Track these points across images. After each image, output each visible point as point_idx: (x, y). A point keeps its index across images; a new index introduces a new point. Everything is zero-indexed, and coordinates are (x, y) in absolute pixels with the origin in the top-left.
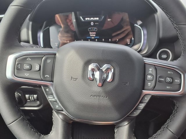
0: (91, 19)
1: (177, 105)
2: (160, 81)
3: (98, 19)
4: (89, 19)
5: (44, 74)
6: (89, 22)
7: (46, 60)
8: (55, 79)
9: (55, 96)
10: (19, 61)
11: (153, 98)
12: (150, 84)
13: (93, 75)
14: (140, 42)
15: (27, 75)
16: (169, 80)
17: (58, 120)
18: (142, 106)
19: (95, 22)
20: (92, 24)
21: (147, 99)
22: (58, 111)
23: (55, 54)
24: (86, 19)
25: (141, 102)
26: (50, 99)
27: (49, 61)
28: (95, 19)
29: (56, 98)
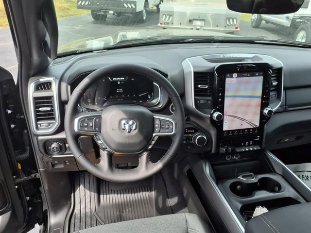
0: (118, 79)
1: (173, 140)
2: (162, 128)
3: (123, 79)
4: (116, 79)
5: (95, 128)
6: (116, 82)
7: (95, 120)
8: (102, 130)
9: (102, 140)
10: (81, 121)
11: (160, 137)
12: (157, 130)
13: (125, 127)
14: (158, 97)
15: (86, 129)
16: (167, 126)
17: (104, 155)
18: (153, 142)
19: (120, 81)
20: (119, 83)
21: (156, 138)
22: (104, 149)
23: (101, 116)
24: (114, 79)
25: (153, 140)
26: (99, 142)
27: (97, 120)
28: (121, 79)
29: (103, 142)
